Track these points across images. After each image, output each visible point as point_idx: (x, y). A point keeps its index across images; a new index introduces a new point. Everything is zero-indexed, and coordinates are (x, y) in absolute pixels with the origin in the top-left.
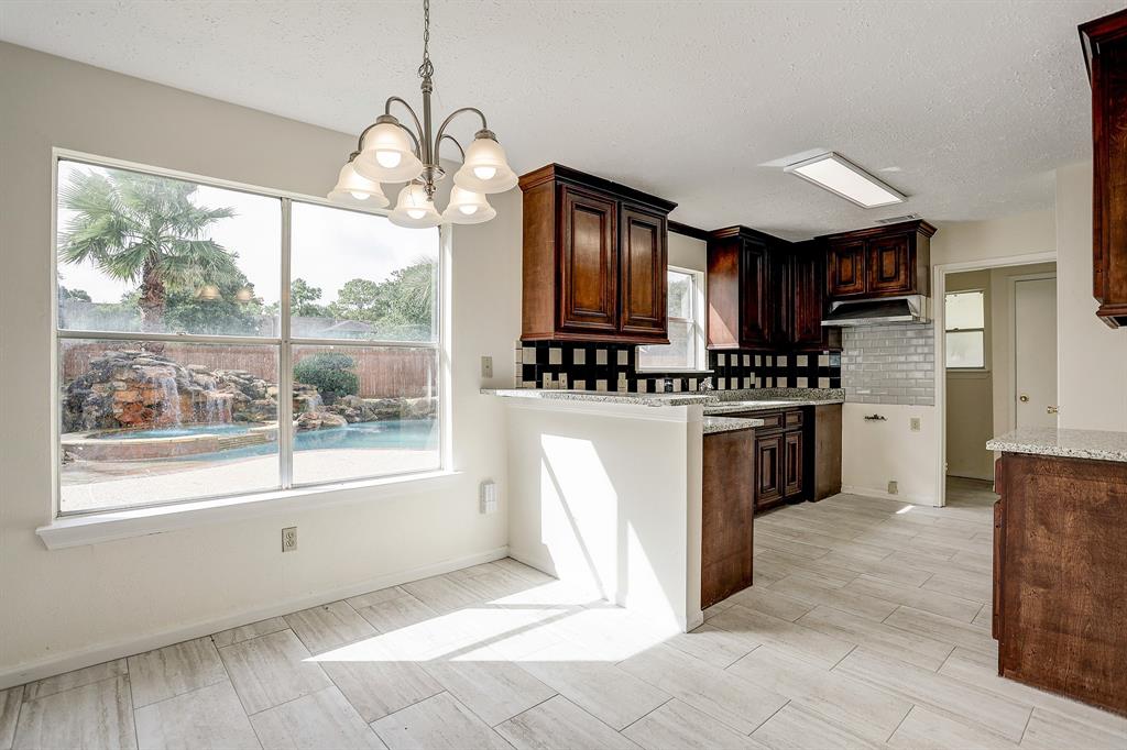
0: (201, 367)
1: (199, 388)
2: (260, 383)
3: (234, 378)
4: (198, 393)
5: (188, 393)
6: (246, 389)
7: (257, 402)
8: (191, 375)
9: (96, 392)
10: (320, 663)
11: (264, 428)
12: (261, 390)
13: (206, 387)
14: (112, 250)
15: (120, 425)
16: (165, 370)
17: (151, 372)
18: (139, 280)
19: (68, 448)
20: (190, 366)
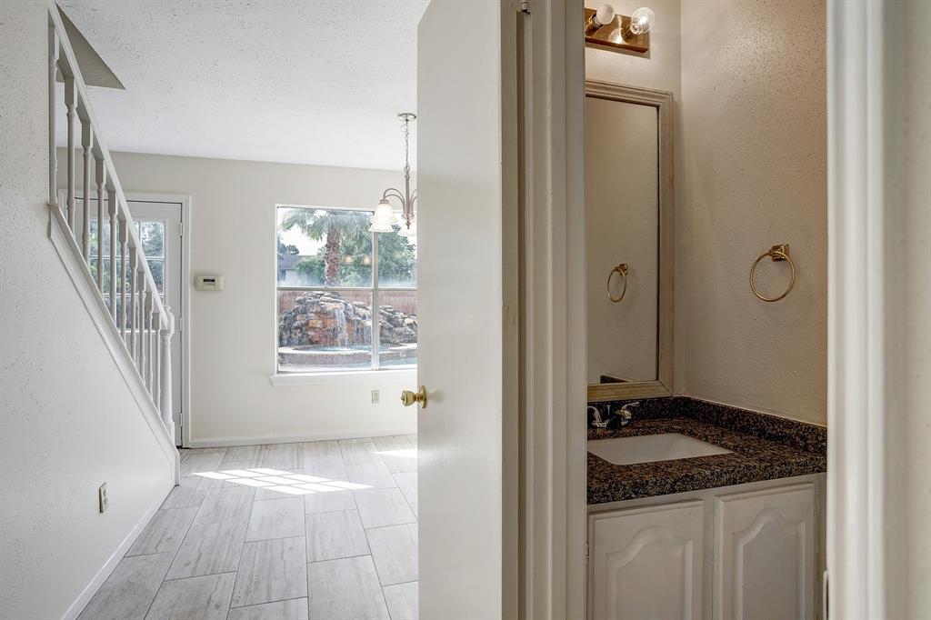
0: (362, 303)
1: (358, 318)
2: (400, 315)
3: (382, 311)
4: (358, 321)
5: (353, 322)
6: (390, 320)
7: (397, 329)
8: (354, 309)
9: (300, 321)
10: (382, 455)
11: (399, 348)
12: (401, 320)
13: (364, 318)
14: (310, 222)
15: (312, 343)
16: (338, 306)
17: (330, 307)
18: (324, 241)
19: (281, 355)
20: (355, 303)
